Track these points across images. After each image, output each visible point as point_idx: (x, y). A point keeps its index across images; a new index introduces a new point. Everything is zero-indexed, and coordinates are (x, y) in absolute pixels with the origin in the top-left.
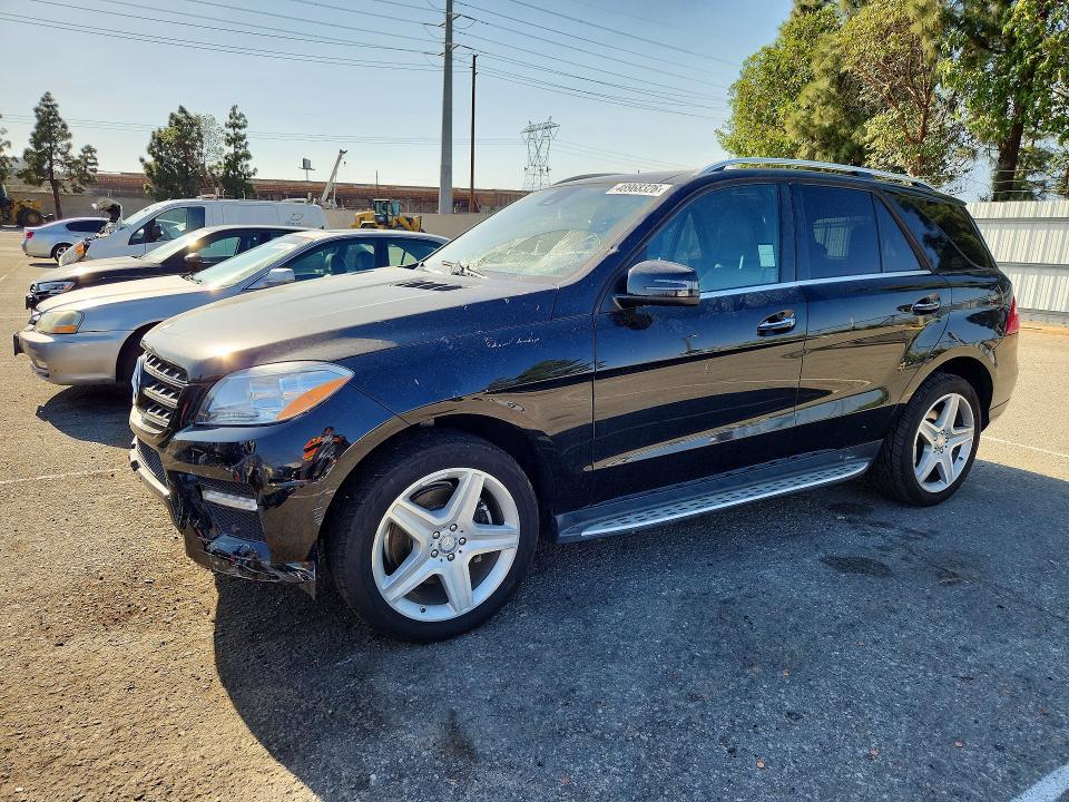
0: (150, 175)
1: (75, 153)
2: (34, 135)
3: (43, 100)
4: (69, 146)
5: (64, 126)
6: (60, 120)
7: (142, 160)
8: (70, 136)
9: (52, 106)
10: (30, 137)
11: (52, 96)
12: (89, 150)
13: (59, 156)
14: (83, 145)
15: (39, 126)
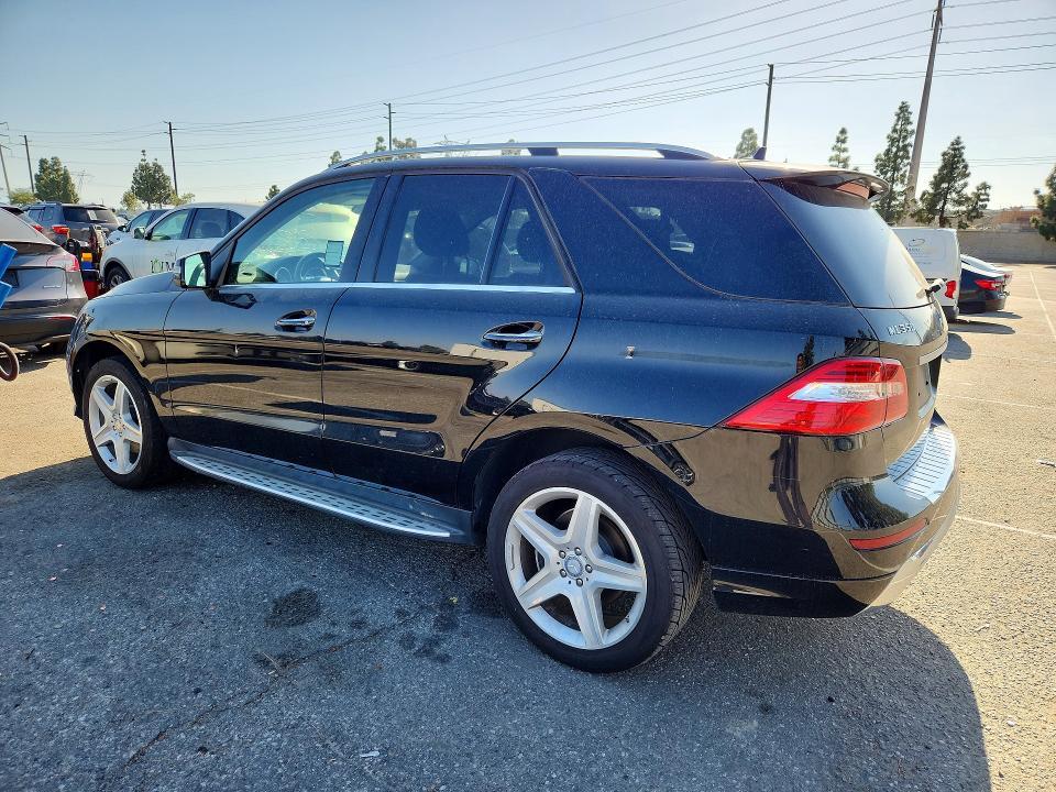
0: (1040, 206)
1: (969, 191)
2: (935, 177)
3: (953, 144)
4: (965, 185)
5: (966, 167)
6: (963, 161)
7: (1037, 192)
8: (968, 175)
9: (958, 149)
10: (933, 179)
11: (962, 140)
12: (985, 186)
13: (954, 195)
14: (979, 183)
15: (941, 169)
